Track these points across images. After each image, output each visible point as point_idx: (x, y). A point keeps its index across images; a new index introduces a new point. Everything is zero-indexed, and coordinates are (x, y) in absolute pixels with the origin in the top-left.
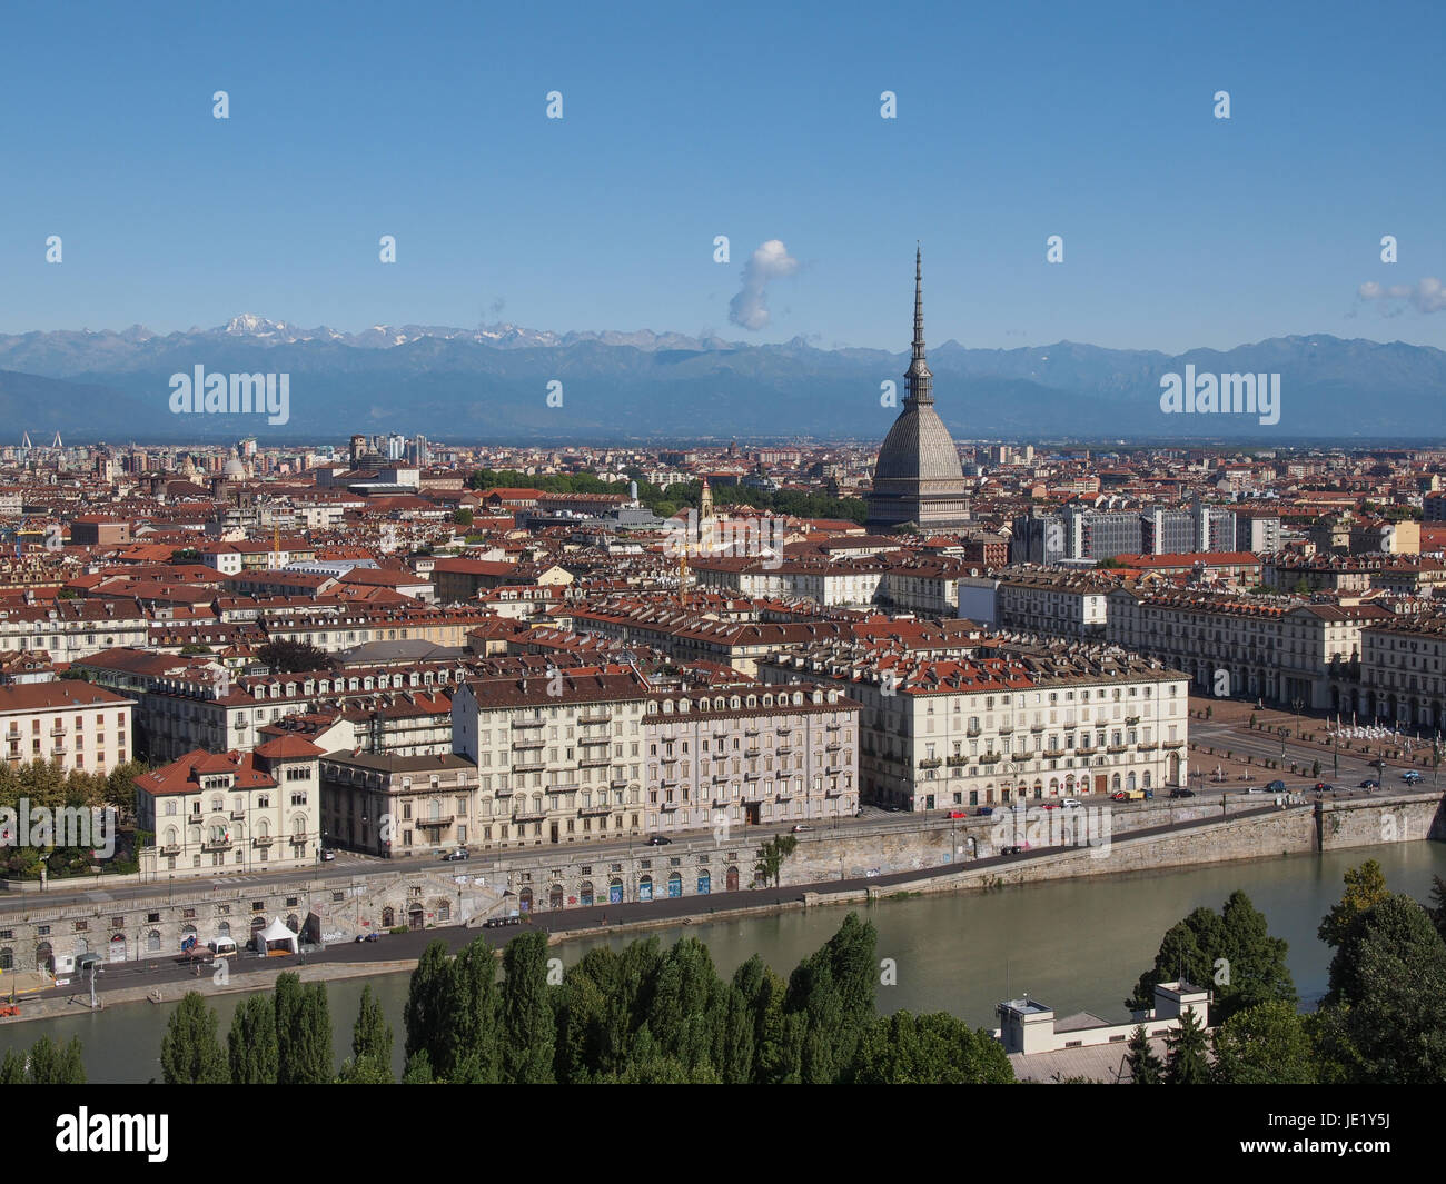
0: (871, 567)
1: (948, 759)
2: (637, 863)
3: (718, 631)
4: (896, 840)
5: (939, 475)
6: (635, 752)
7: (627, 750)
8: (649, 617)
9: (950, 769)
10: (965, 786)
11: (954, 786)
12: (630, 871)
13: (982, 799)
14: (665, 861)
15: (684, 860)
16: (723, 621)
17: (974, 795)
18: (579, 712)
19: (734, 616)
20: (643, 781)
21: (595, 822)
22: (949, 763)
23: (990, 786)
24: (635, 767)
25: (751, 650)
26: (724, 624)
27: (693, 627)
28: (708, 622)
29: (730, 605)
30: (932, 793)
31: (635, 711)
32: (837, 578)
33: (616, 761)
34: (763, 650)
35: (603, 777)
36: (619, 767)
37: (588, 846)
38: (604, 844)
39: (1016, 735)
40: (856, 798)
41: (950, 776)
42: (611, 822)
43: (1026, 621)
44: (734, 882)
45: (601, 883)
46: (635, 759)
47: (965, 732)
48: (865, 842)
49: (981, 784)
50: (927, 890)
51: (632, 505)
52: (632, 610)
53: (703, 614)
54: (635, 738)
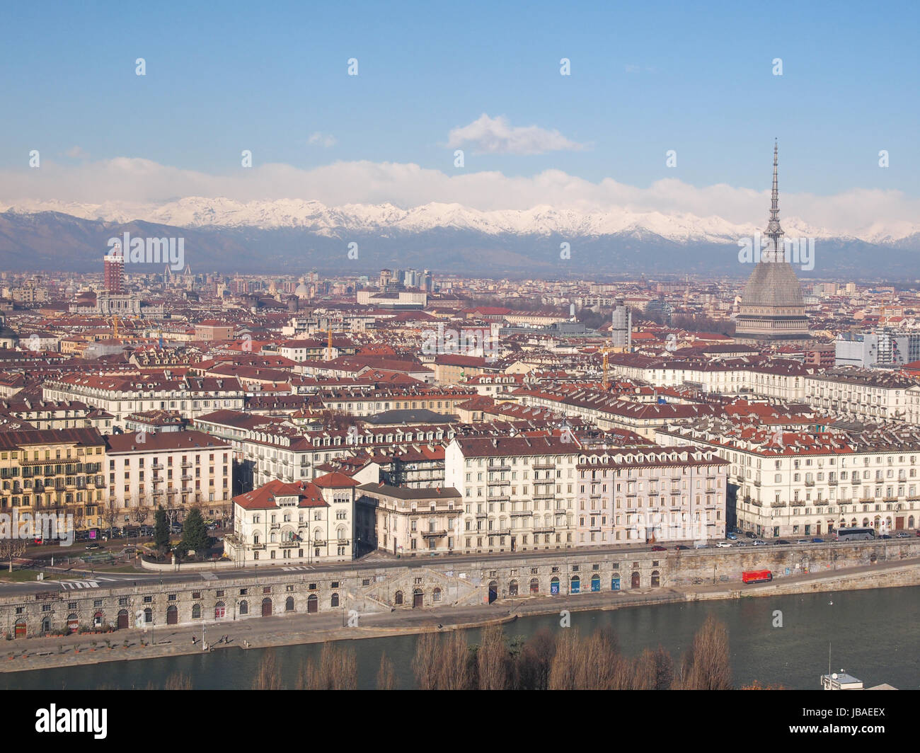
0: (738, 366)
1: (790, 502)
2: (570, 567)
3: (629, 408)
4: (752, 557)
5: (787, 302)
6: (570, 491)
7: (564, 489)
8: (582, 397)
9: (792, 509)
10: (802, 521)
11: (793, 521)
12: (565, 574)
13: (813, 531)
14: (590, 566)
15: (603, 566)
16: (633, 401)
17: (807, 527)
18: (531, 461)
19: (640, 399)
20: (575, 509)
21: (542, 537)
22: (792, 505)
23: (819, 522)
24: (570, 500)
25: (652, 422)
26: (634, 403)
27: (611, 405)
28: (621, 402)
29: (638, 391)
30: (777, 525)
31: (570, 462)
32: (714, 373)
33: (558, 496)
34: (660, 422)
35: (547, 507)
36: (559, 500)
37: (535, 554)
38: (547, 554)
39: (839, 486)
40: (723, 527)
41: (792, 513)
42: (552, 537)
43: (847, 407)
44: (637, 582)
45: (545, 580)
46: (570, 495)
47: (804, 483)
48: (729, 558)
49: (813, 521)
50: (773, 593)
51: (572, 320)
52: (569, 392)
53: (619, 396)
54: (570, 481)
